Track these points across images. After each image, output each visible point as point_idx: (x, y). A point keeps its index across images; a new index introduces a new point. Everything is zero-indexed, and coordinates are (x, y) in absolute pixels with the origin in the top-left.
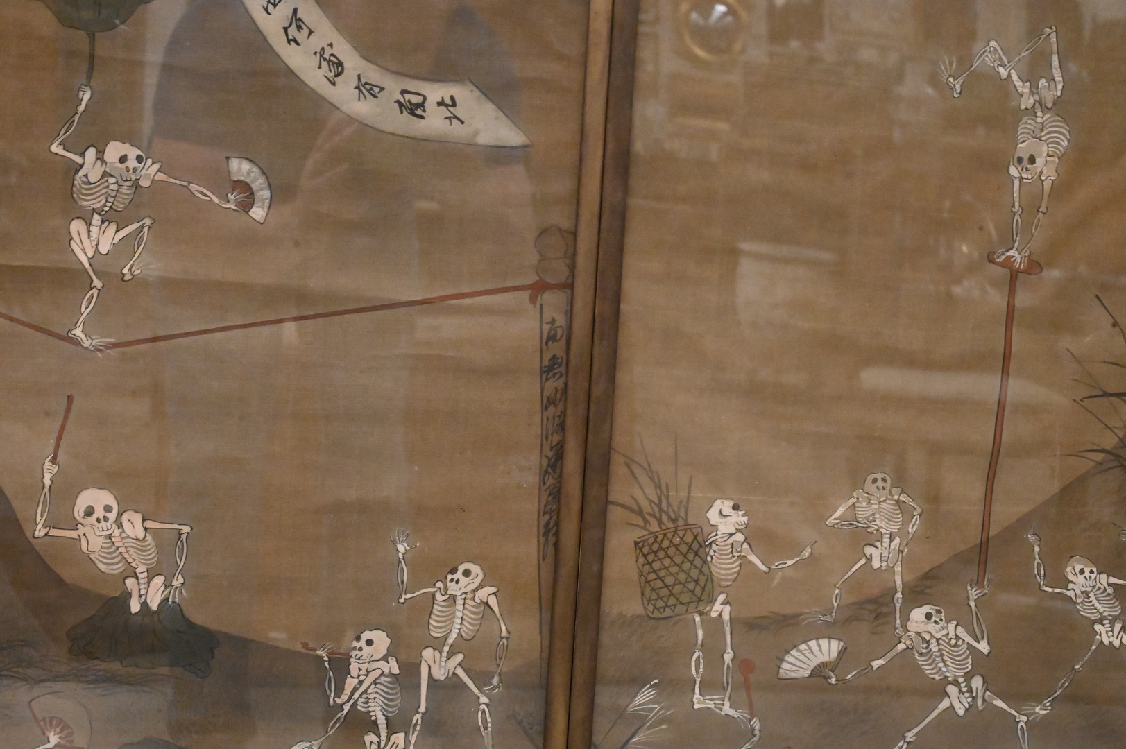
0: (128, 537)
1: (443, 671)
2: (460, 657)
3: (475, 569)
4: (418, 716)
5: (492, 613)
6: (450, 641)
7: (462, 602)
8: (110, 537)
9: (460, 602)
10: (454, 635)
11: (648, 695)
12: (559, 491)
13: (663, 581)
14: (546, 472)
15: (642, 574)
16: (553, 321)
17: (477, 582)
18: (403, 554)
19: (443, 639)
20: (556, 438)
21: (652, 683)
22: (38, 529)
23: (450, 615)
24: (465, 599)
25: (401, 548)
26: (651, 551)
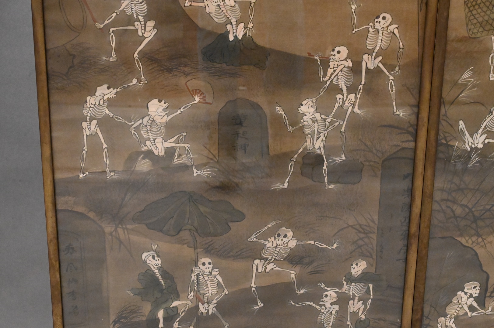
0: (227, 5)
1: (372, 65)
2: (380, 58)
3: (388, 16)
4: (361, 86)
5: (396, 37)
6: (376, 51)
7: (382, 32)
8: (219, 5)
9: (381, 32)
10: (378, 48)
11: (467, 73)
13: (477, 20)
15: (467, 17)
17: (389, 22)
18: (354, 10)
19: (373, 49)
21: (471, 68)
22: (186, 3)
23: (376, 38)
24: (383, 31)
25: (353, 7)
26: (472, 5)
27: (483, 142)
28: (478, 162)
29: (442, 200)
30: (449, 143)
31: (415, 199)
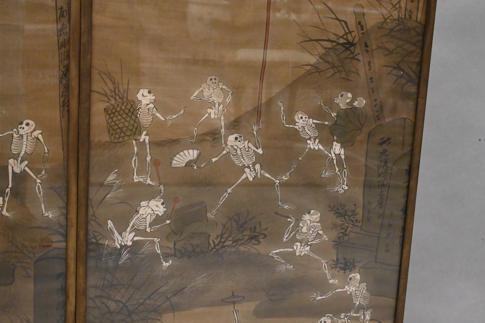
1: (19, 169)
2: (26, 162)
3: (31, 122)
4: (8, 189)
5: (40, 142)
6: (21, 155)
7: (26, 137)
9: (25, 137)
10: (23, 153)
11: (113, 177)
12: (68, 86)
13: (118, 126)
14: (62, 77)
15: (108, 123)
16: (62, 8)
17: (33, 128)
19: (18, 154)
20: (66, 62)
21: (115, 171)
23: (20, 144)
24: (27, 136)
26: (112, 113)
27: (131, 240)
28: (129, 258)
29: (96, 297)
30: (99, 242)
31: (69, 298)
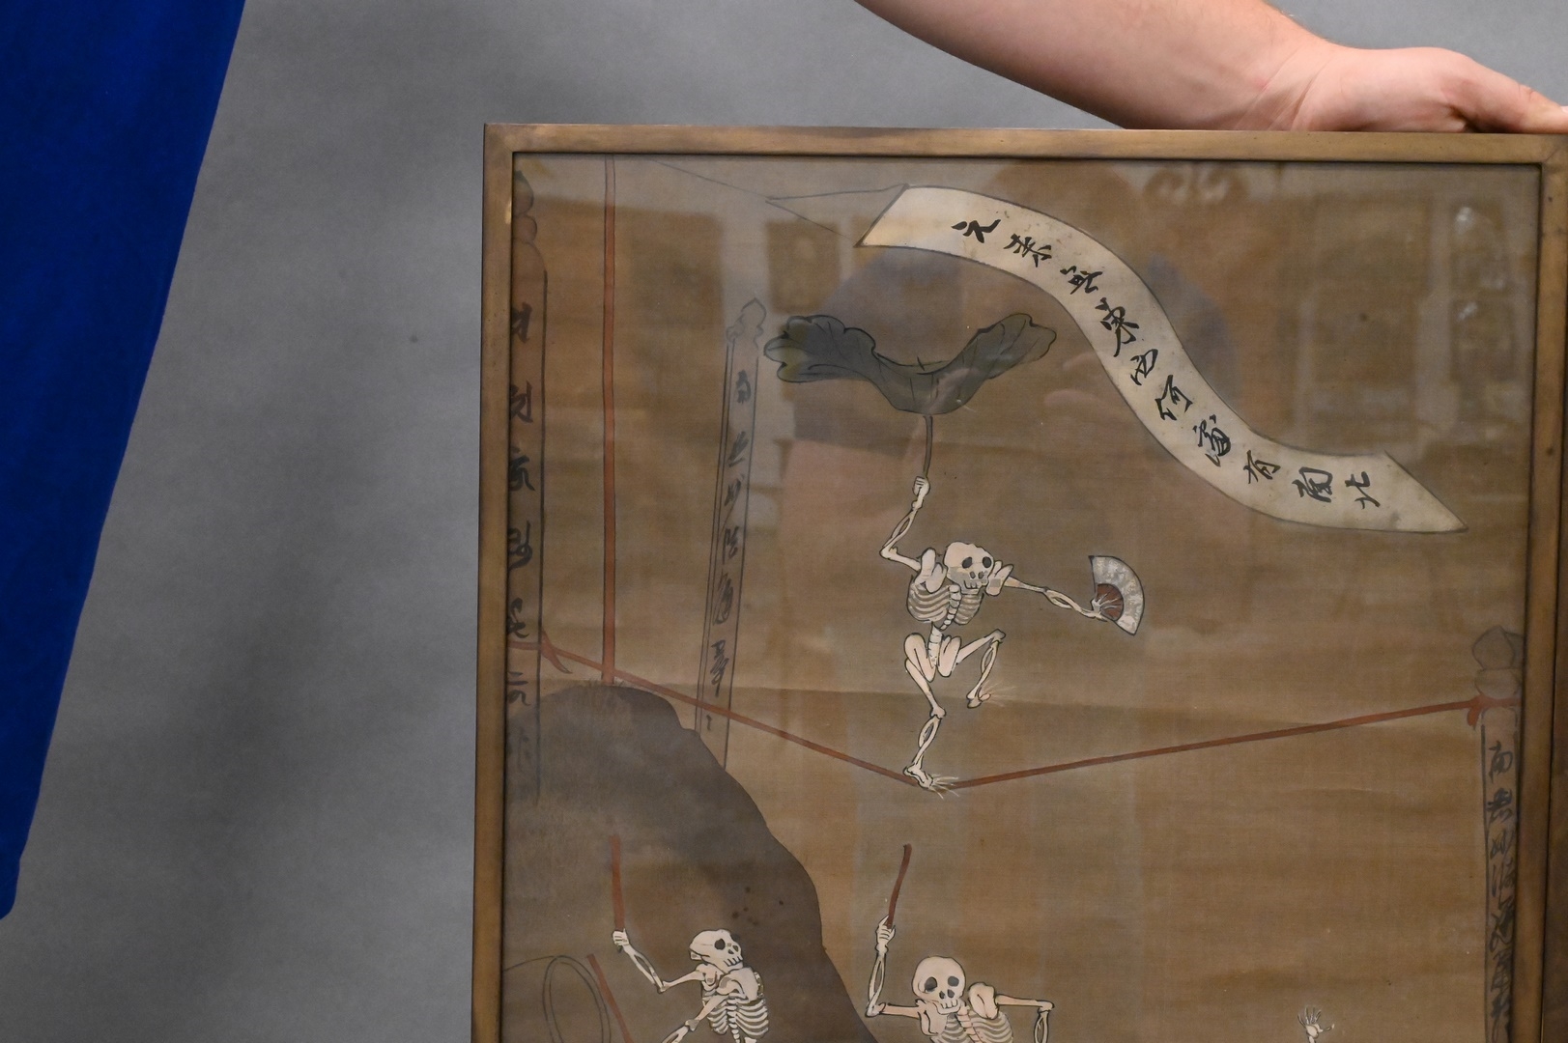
0: (978, 1015)
8: (955, 1015)
12: (1512, 959)
14: (1494, 935)
16: (1498, 746)
18: (1314, 1038)
20: (1506, 893)
22: (871, 1006)
25: (1312, 1031)
